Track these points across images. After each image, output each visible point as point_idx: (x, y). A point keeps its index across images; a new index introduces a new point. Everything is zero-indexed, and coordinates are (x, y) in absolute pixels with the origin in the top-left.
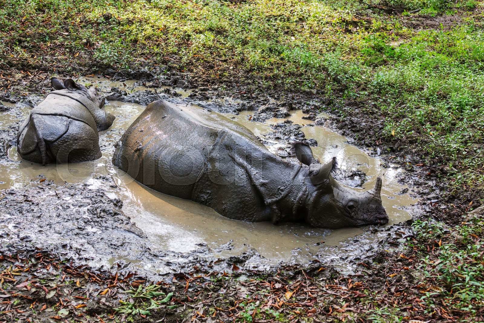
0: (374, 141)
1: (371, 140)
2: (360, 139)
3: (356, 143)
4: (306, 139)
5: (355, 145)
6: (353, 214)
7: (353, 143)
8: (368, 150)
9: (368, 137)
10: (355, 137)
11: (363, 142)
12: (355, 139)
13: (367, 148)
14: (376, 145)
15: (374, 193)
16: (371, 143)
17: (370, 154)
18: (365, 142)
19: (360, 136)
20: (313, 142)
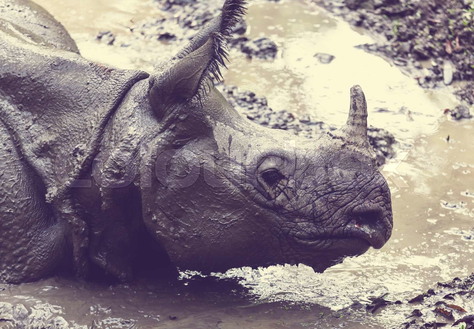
0: (442, 41)
1: (432, 41)
2: (401, 37)
3: (389, 49)
4: (246, 40)
5: (387, 53)
6: (280, 198)
7: (381, 50)
8: (419, 68)
9: (426, 30)
10: (391, 33)
11: (406, 46)
12: (389, 38)
13: (417, 64)
14: (444, 54)
15: (344, 135)
16: (430, 50)
17: (422, 81)
18: (412, 46)
19: (404, 29)
20: (264, 47)
